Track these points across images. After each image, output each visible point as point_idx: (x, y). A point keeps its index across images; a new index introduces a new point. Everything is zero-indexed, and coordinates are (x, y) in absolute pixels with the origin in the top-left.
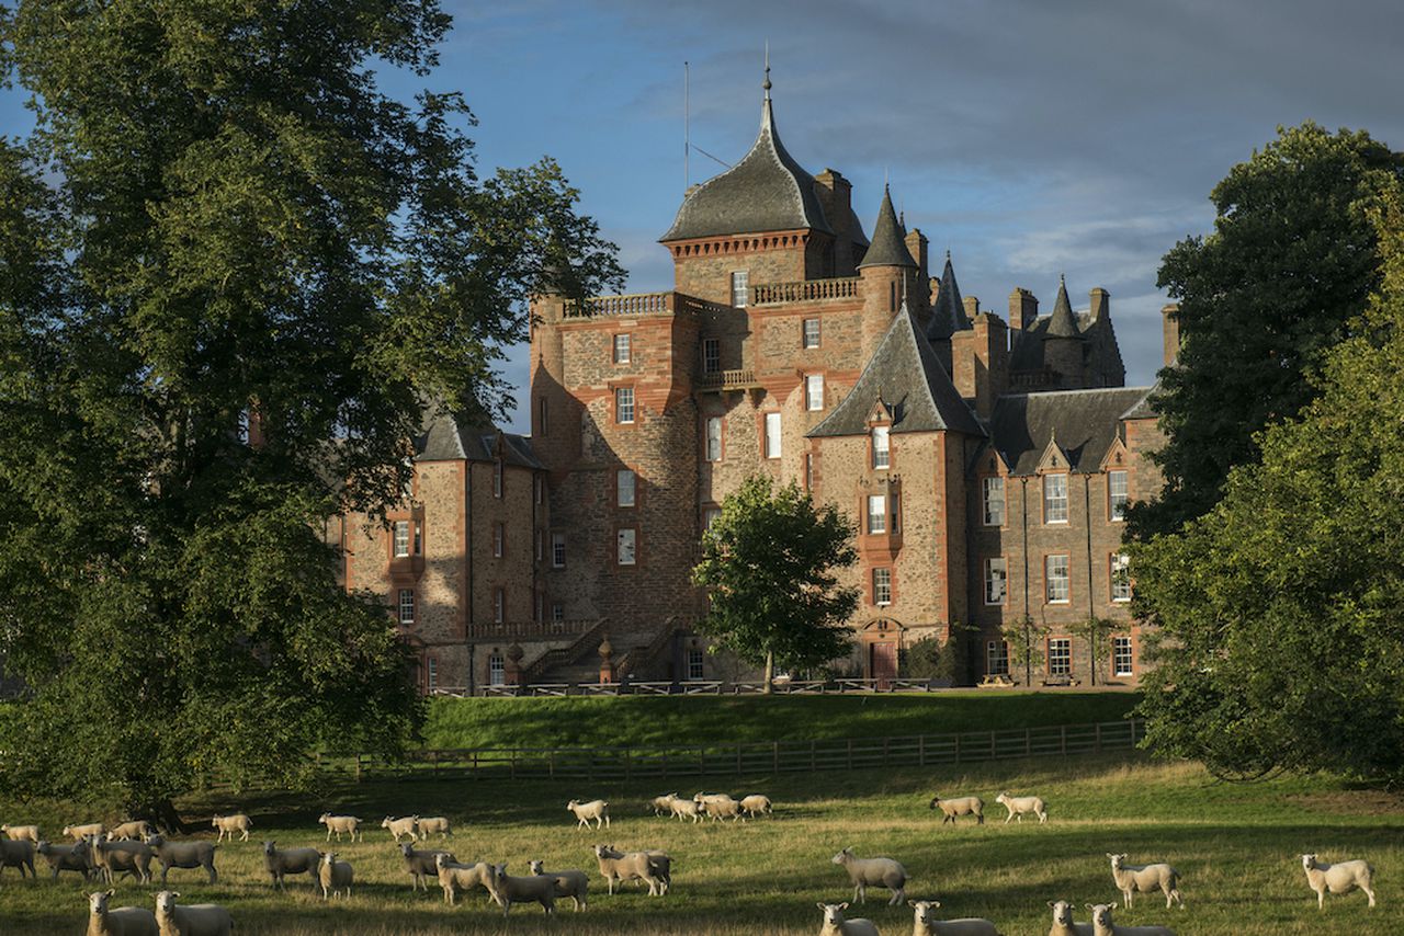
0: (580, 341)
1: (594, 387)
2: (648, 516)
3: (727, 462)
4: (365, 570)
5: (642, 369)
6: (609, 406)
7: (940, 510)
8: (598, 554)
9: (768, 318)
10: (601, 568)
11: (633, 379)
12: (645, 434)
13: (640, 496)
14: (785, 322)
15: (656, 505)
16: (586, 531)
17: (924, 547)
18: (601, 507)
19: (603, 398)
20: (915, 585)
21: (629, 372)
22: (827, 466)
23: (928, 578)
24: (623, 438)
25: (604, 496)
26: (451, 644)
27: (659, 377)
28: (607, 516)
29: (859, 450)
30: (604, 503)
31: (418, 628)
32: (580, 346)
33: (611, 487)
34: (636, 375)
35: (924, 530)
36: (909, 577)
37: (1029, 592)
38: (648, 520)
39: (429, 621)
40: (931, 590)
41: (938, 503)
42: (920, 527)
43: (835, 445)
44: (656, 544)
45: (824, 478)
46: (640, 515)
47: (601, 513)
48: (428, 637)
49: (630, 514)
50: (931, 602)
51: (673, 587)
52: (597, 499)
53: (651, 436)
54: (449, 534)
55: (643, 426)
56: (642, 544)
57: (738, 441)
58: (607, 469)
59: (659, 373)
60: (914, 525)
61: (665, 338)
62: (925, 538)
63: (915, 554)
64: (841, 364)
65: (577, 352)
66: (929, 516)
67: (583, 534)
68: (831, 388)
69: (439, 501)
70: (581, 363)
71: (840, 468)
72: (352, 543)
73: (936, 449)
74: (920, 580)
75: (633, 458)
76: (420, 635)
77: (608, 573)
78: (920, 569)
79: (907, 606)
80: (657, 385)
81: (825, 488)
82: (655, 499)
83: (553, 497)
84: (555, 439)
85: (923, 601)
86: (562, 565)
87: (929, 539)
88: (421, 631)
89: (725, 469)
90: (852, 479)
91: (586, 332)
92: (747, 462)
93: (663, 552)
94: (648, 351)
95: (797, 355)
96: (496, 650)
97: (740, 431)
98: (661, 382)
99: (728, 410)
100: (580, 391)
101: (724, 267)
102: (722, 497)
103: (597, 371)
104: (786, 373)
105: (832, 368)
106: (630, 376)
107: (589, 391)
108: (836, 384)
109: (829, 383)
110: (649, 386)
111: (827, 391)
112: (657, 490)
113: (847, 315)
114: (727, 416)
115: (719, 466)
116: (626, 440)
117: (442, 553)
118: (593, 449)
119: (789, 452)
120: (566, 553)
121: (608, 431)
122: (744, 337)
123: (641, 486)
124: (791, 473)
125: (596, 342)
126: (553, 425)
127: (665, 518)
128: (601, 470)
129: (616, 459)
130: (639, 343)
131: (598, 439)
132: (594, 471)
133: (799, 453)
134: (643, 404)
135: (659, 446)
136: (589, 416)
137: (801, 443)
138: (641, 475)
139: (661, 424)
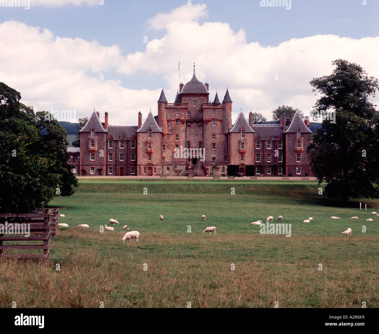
0: (169, 111)
1: (172, 119)
5: (181, 117)
6: (174, 123)
8: (172, 149)
10: (172, 152)
12: (181, 128)
13: (180, 139)
15: (182, 141)
16: (169, 145)
17: (250, 152)
19: (173, 121)
22: (233, 137)
23: (251, 157)
25: (173, 139)
26: (159, 165)
28: (174, 142)
29: (239, 135)
33: (174, 137)
36: (247, 157)
37: (264, 160)
41: (253, 145)
43: (234, 134)
45: (232, 139)
46: (180, 142)
47: (172, 142)
48: (154, 164)
49: (178, 142)
54: (158, 145)
56: (180, 147)
57: (194, 130)
60: (248, 148)
61: (186, 111)
62: (250, 150)
63: (248, 153)
64: (220, 118)
65: (168, 113)
66: (251, 147)
70: (169, 115)
71: (235, 138)
73: (252, 136)
74: (249, 157)
75: (179, 132)
77: (174, 152)
78: (249, 155)
79: (247, 162)
80: (184, 120)
81: (232, 141)
83: (163, 139)
84: (164, 128)
85: (250, 161)
86: (164, 151)
88: (153, 162)
90: (237, 140)
91: (170, 109)
92: (195, 134)
94: (183, 113)
95: (211, 116)
96: (168, 167)
97: (194, 128)
98: (185, 119)
99: (192, 124)
100: (169, 120)
101: (192, 99)
102: (190, 140)
103: (173, 117)
104: (209, 119)
105: (218, 119)
106: (179, 118)
107: (171, 120)
108: (218, 122)
109: (217, 121)
110: (183, 120)
111: (216, 123)
112: (182, 138)
113: (221, 110)
114: (192, 125)
115: (190, 134)
116: (178, 129)
117: (157, 149)
118: (171, 130)
119: (208, 133)
120: (165, 149)
121: (174, 127)
122: (195, 112)
123: (180, 137)
124: (209, 136)
125: (172, 111)
126: (164, 125)
127: (183, 143)
128: (173, 134)
129: (176, 132)
130: (181, 112)
131: (172, 128)
132: (171, 134)
133: (211, 133)
134: (180, 123)
135: (183, 130)
136: (170, 124)
137: (211, 131)
138: (180, 135)
139: (183, 126)
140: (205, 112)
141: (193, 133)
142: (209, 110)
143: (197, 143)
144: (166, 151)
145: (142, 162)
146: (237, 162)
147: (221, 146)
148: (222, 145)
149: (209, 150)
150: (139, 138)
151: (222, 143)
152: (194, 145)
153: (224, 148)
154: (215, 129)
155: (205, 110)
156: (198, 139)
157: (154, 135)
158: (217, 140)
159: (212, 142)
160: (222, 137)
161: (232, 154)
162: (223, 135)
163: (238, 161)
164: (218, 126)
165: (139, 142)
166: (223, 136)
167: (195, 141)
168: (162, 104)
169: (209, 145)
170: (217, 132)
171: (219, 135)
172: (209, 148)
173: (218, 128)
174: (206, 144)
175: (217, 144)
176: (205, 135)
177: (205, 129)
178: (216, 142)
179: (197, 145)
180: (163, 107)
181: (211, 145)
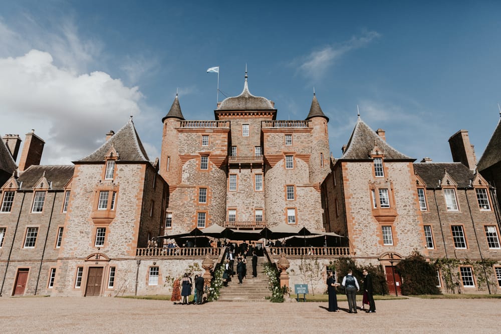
0: (187, 136)
1: (191, 154)
2: (212, 208)
3: (239, 191)
4: (77, 216)
5: (214, 149)
6: (197, 162)
7: (415, 198)
8: (188, 222)
9: (270, 134)
10: (189, 229)
11: (210, 153)
12: (212, 175)
13: (209, 199)
15: (215, 204)
16: (183, 212)
17: (409, 216)
18: (191, 203)
19: (195, 159)
20: (406, 235)
21: (208, 149)
22: (351, 174)
23: (414, 232)
24: (203, 175)
25: (193, 198)
26: (126, 259)
27: (222, 152)
28: (193, 206)
29: (368, 168)
30: (193, 201)
31: (106, 249)
32: (187, 138)
33: (196, 195)
34: (211, 151)
35: (408, 207)
36: (403, 231)
37: (446, 243)
39: (113, 246)
40: (416, 239)
41: (414, 194)
42: (406, 206)
43: (354, 165)
44: (214, 220)
45: (350, 180)
46: (208, 207)
47: (190, 205)
48: (111, 255)
49: (204, 206)
50: (417, 245)
52: (189, 199)
53: (214, 176)
54: (132, 200)
55: (212, 171)
56: (209, 219)
57: (244, 183)
58: (194, 187)
59: (222, 150)
60: (402, 205)
61: (225, 138)
62: (409, 211)
63: (405, 219)
64: (302, 152)
65: (185, 141)
66: (410, 201)
67: (181, 214)
68: (297, 161)
69: (128, 182)
70: (186, 145)
71: (358, 175)
72: (72, 202)
73: (409, 169)
74: (409, 232)
75: (207, 184)
76: (106, 254)
78: (409, 227)
79: (404, 247)
80: (220, 156)
81: (351, 185)
82: (215, 201)
84: (172, 173)
85: (412, 244)
86: (170, 227)
87: (411, 213)
88: (108, 251)
89: (238, 194)
90: (366, 181)
92: (247, 192)
94: (217, 142)
95: (282, 147)
96: (155, 264)
97: (245, 180)
98: (222, 154)
99: (240, 172)
100: (185, 155)
101: (239, 122)
102: (237, 205)
103: (194, 148)
104: (278, 154)
105: (298, 153)
106: (209, 151)
107: (190, 155)
108: (299, 159)
109: (296, 159)
110: (217, 155)
111: (295, 162)
112: (215, 198)
113: (304, 134)
114: (239, 174)
115: (235, 193)
117: (126, 209)
118: (188, 179)
119: (277, 185)
120: (172, 222)
121: (196, 172)
122: (247, 146)
123: (209, 195)
124: (278, 193)
125: (194, 137)
126: (172, 167)
127: (218, 210)
128: (192, 187)
129: (199, 183)
130: (213, 139)
131: (191, 175)
132: (189, 187)
133: (283, 185)
134: (212, 163)
135: (217, 180)
136: (187, 166)
137: (284, 181)
138: (210, 190)
139: (218, 172)
140: (269, 138)
141: (243, 192)
142: (277, 134)
143: (252, 211)
144: (173, 227)
145: (75, 249)
146: (374, 248)
147: (309, 214)
148: (311, 211)
150: (78, 178)
151: (310, 209)
152: (244, 215)
153: (316, 219)
154: (293, 175)
155: (268, 134)
156: (253, 202)
157: (121, 170)
158: (297, 200)
159: (286, 204)
160: (311, 193)
161: (354, 224)
162: (313, 188)
163: (376, 245)
164: (300, 168)
165: (75, 191)
166: (311, 191)
167: (247, 208)
168: (172, 122)
169: (281, 212)
170: (298, 182)
171: (304, 188)
172: (279, 220)
173: (299, 172)
174: (273, 211)
175: (298, 211)
176: (270, 192)
177: (270, 179)
178: (297, 206)
179: (252, 216)
180: (172, 128)
181: (285, 212)
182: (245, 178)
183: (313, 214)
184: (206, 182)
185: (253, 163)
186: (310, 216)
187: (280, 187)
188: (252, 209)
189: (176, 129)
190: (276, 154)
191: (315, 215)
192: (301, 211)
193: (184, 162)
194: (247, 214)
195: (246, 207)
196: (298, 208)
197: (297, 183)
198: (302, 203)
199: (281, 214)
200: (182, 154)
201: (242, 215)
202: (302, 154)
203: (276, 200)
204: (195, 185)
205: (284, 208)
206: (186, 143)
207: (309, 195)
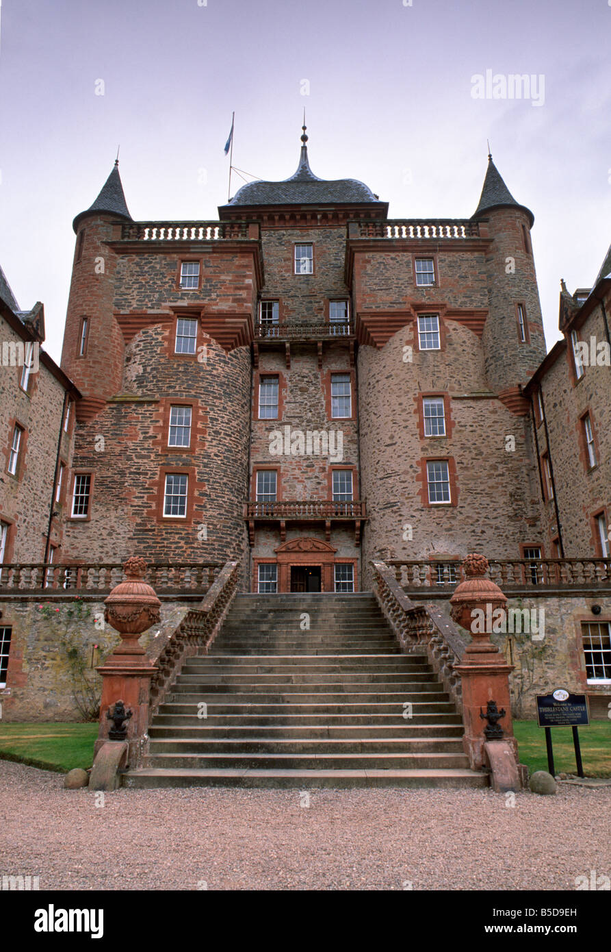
0: (137, 264)
1: (150, 311)
2: (206, 461)
3: (286, 420)
5: (214, 296)
6: (167, 334)
8: (137, 502)
9: (371, 254)
10: (139, 521)
11: (202, 307)
12: (208, 369)
13: (198, 436)
14: (392, 259)
15: (215, 450)
16: (122, 473)
18: (146, 446)
19: (160, 325)
21: (197, 298)
24: (181, 369)
25: (151, 432)
27: (236, 304)
28: (153, 456)
30: (151, 441)
32: (138, 269)
33: (161, 423)
34: (206, 302)
38: (206, 466)
44: (213, 497)
46: (196, 458)
47: (145, 452)
49: (184, 456)
51: (228, 551)
52: (141, 437)
53: (215, 372)
56: (196, 493)
57: (299, 399)
58: (156, 402)
59: (235, 301)
61: (245, 266)
64: (465, 303)
65: (132, 275)
67: (117, 477)
68: (451, 328)
70: (136, 286)
75: (193, 393)
77: (149, 527)
80: (232, 315)
82: (214, 443)
83: (81, 432)
84: (94, 362)
86: (82, 516)
91: (146, 256)
92: (309, 422)
93: (220, 506)
94: (223, 277)
95: (409, 291)
97: (302, 390)
98: (238, 311)
99: (288, 367)
100: (132, 315)
101: (285, 238)
102: (278, 458)
103: (157, 296)
104: (396, 308)
105: (453, 306)
106: (198, 302)
107: (146, 315)
108: (455, 324)
109: (447, 323)
110: (221, 315)
111: (445, 330)
112: (217, 433)
113: (468, 255)
114: (286, 374)
115: (275, 424)
116: (185, 372)
118: (140, 380)
119: (394, 396)
120: (91, 499)
121: (162, 360)
122: (307, 300)
123: (200, 425)
124: (398, 418)
125: (158, 266)
126: (94, 346)
127: (224, 467)
128: (150, 403)
129: (171, 391)
130: (212, 270)
131: (149, 369)
132: (140, 403)
133: (411, 395)
134: (208, 336)
135: (221, 385)
136: (138, 346)
137: (414, 385)
138: (201, 413)
139: (225, 362)
140: (369, 267)
141: (297, 420)
142: (393, 255)
143: (322, 475)
144: (94, 516)
147: (490, 476)
148: (494, 467)
149: (404, 511)
151: (493, 461)
152: (299, 487)
153: (511, 488)
154: (442, 368)
155: (367, 256)
158: (455, 436)
159: (423, 449)
160: (494, 417)
162: (498, 403)
164: (460, 349)
166: (494, 412)
167: (307, 466)
168: (98, 226)
169: (406, 473)
170: (457, 387)
171: (471, 403)
172: (402, 495)
173: (456, 360)
174: (385, 470)
175: (458, 467)
176: (373, 417)
177: (373, 381)
178: (455, 452)
179: (323, 489)
180: (99, 244)
181: (419, 470)
182: (303, 385)
183: (502, 475)
184: (189, 387)
185: (324, 342)
186: (491, 482)
187: (403, 399)
188: (323, 469)
189: (107, 243)
190: (392, 310)
191: (506, 479)
192: (466, 468)
193: (128, 337)
194: (309, 484)
195: (307, 463)
196: (457, 459)
197: (452, 389)
198: (469, 445)
199: (408, 478)
200: (122, 312)
201: (293, 487)
202: (464, 309)
203: (392, 437)
204: (157, 397)
205: (418, 458)
206: (136, 282)
207: (488, 422)
